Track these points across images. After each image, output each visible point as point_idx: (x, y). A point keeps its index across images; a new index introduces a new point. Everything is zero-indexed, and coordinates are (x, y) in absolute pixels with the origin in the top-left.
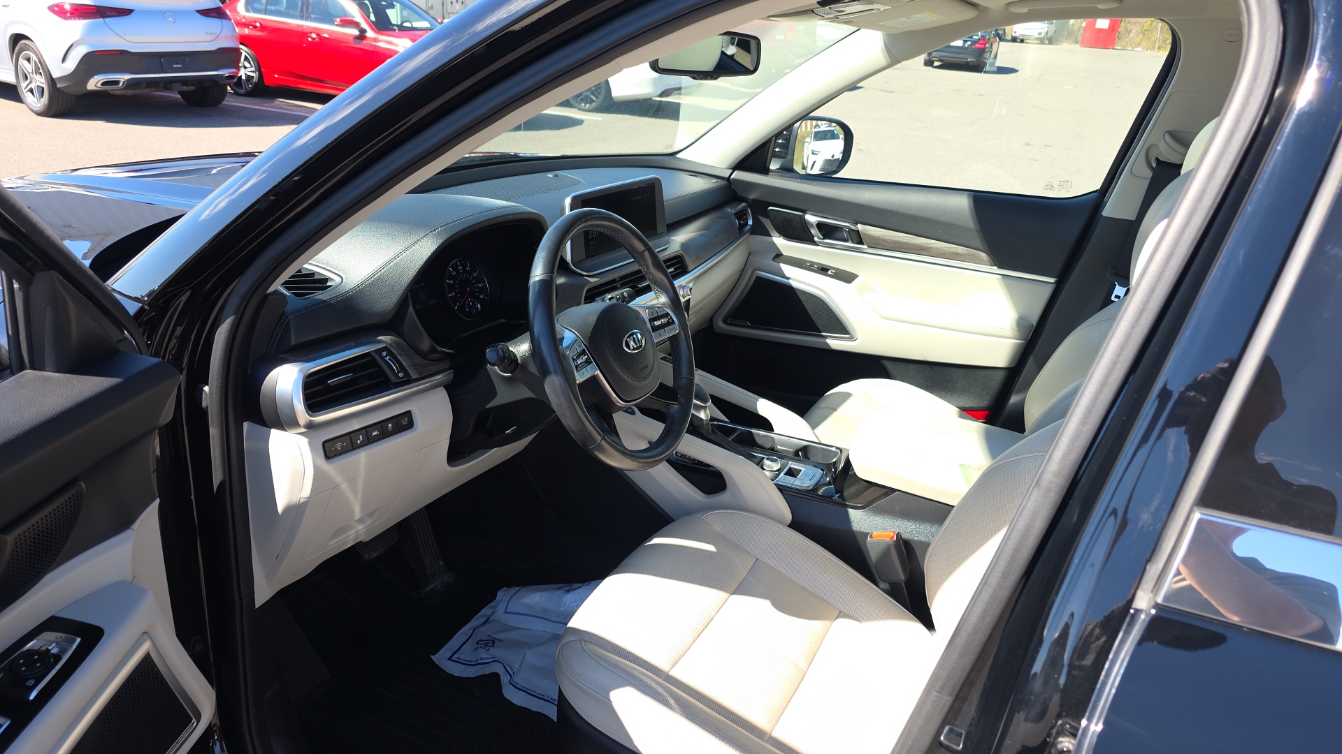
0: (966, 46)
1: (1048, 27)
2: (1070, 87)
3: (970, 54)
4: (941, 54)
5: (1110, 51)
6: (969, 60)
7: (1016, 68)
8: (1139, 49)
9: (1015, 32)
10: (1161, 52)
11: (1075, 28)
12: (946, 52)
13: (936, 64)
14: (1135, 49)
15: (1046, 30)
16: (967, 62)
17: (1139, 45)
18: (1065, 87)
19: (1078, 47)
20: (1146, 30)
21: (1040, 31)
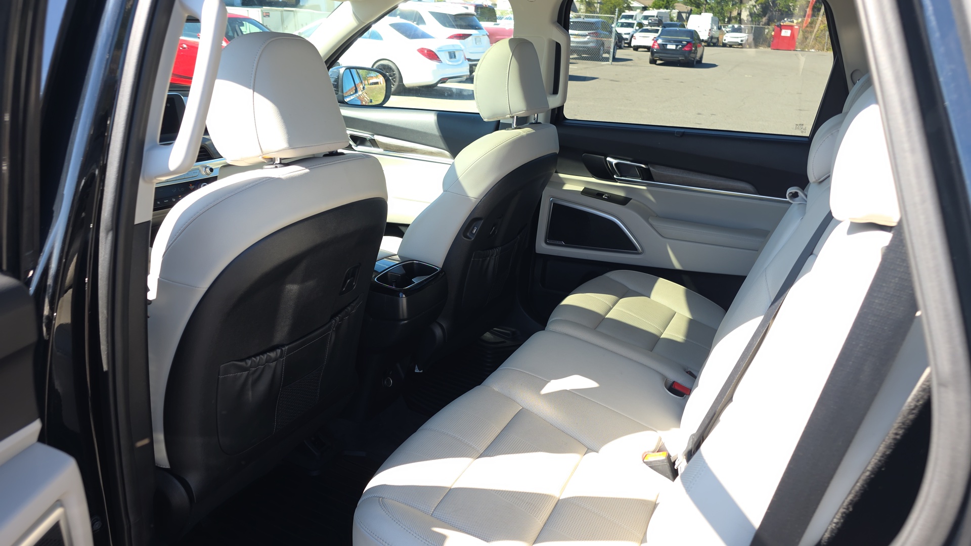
0: (678, 48)
1: (748, 36)
2: (749, 76)
3: (681, 54)
4: (661, 55)
5: (792, 52)
6: (680, 58)
7: (717, 64)
8: (813, 50)
9: (725, 40)
10: (829, 52)
11: (768, 37)
12: (664, 53)
13: (659, 62)
14: (811, 50)
15: (747, 37)
16: (679, 61)
17: (813, 48)
18: (746, 76)
19: (769, 49)
20: (817, 37)
21: (742, 39)
